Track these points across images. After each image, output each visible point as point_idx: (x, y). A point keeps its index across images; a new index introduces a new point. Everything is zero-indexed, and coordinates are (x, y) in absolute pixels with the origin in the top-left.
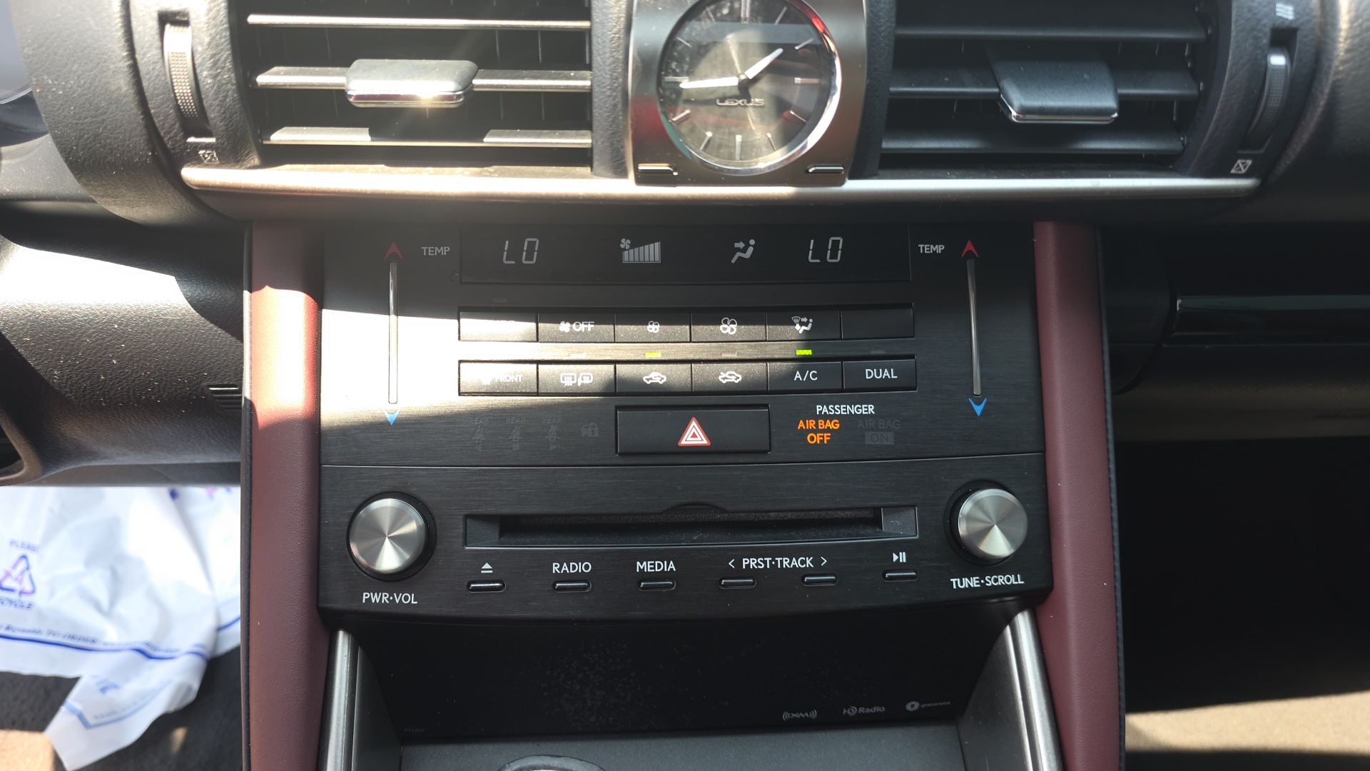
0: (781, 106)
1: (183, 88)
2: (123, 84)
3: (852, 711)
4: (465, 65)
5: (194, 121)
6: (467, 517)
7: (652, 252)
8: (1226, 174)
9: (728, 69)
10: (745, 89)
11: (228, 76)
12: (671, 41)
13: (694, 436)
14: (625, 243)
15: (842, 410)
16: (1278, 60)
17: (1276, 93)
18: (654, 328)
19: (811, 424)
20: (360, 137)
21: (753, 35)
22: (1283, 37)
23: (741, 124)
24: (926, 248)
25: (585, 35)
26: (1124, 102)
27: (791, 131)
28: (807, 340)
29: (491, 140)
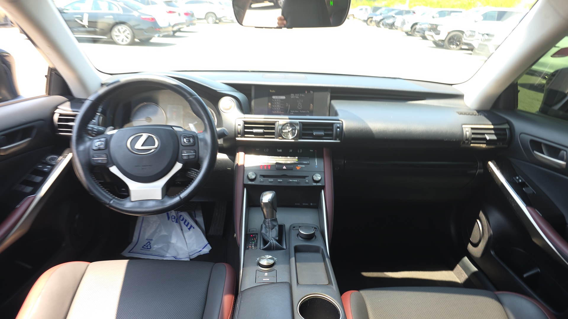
0: (292, 133)
1: (239, 131)
2: (234, 130)
3: (304, 204)
4: (264, 130)
5: (239, 134)
6: (260, 175)
7: (281, 151)
8: (336, 140)
9: (287, 129)
10: (289, 132)
11: (243, 130)
12: (282, 128)
13: (284, 168)
14: (278, 150)
15: (301, 166)
16: (338, 130)
17: (338, 133)
18: (280, 157)
19: (297, 167)
20: (253, 136)
21: (290, 127)
22: (338, 128)
23: (288, 135)
24: (311, 151)
25: (274, 127)
26: (324, 134)
27: (293, 135)
28: (298, 159)
29: (265, 136)
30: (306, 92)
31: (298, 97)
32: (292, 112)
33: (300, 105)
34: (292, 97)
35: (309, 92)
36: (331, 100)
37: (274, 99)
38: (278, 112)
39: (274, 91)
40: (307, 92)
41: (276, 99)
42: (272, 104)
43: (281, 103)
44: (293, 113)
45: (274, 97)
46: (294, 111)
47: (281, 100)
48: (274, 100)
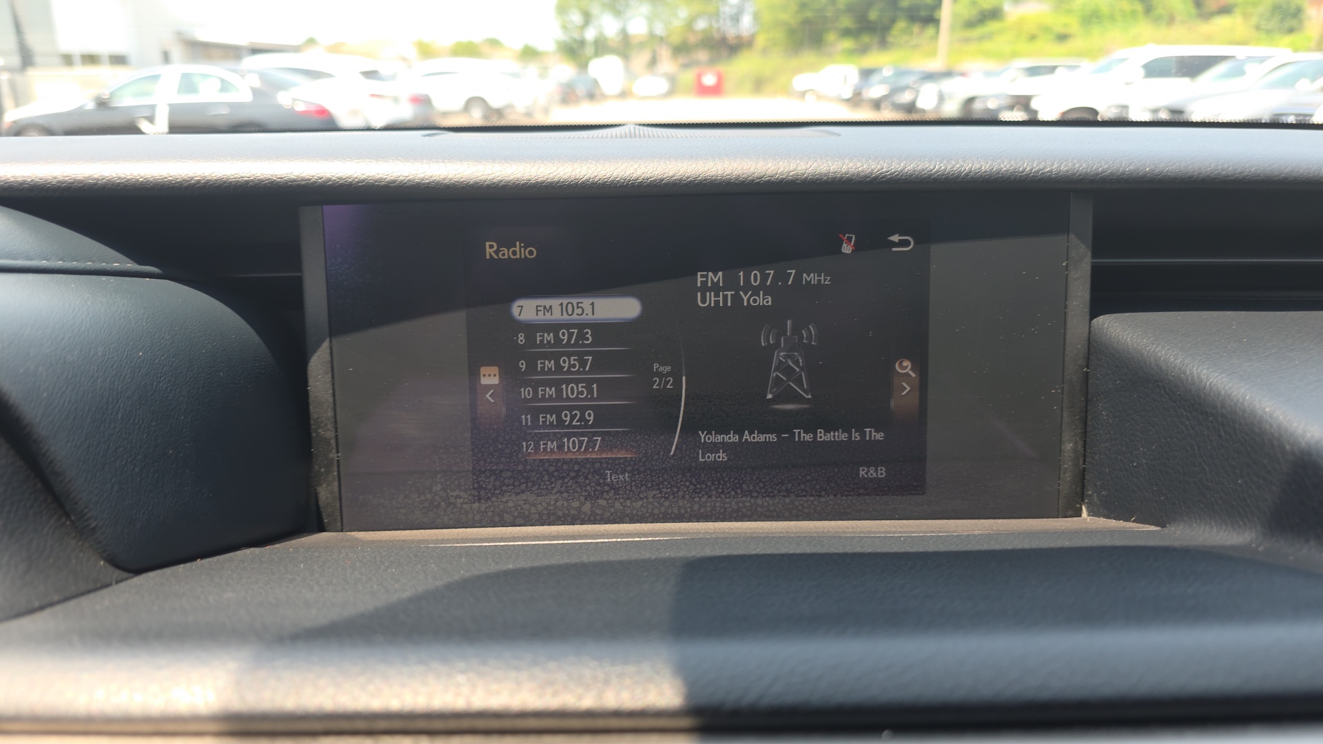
30: (847, 249)
31: (765, 301)
32: (714, 448)
33: (788, 371)
34: (711, 298)
35: (873, 241)
36: (1094, 314)
37: (531, 329)
38: (573, 448)
39: (519, 251)
40: (857, 248)
41: (554, 328)
42: (510, 375)
43: (602, 363)
44: (725, 446)
45: (526, 310)
46: (734, 438)
47: (605, 330)
48: (530, 338)
